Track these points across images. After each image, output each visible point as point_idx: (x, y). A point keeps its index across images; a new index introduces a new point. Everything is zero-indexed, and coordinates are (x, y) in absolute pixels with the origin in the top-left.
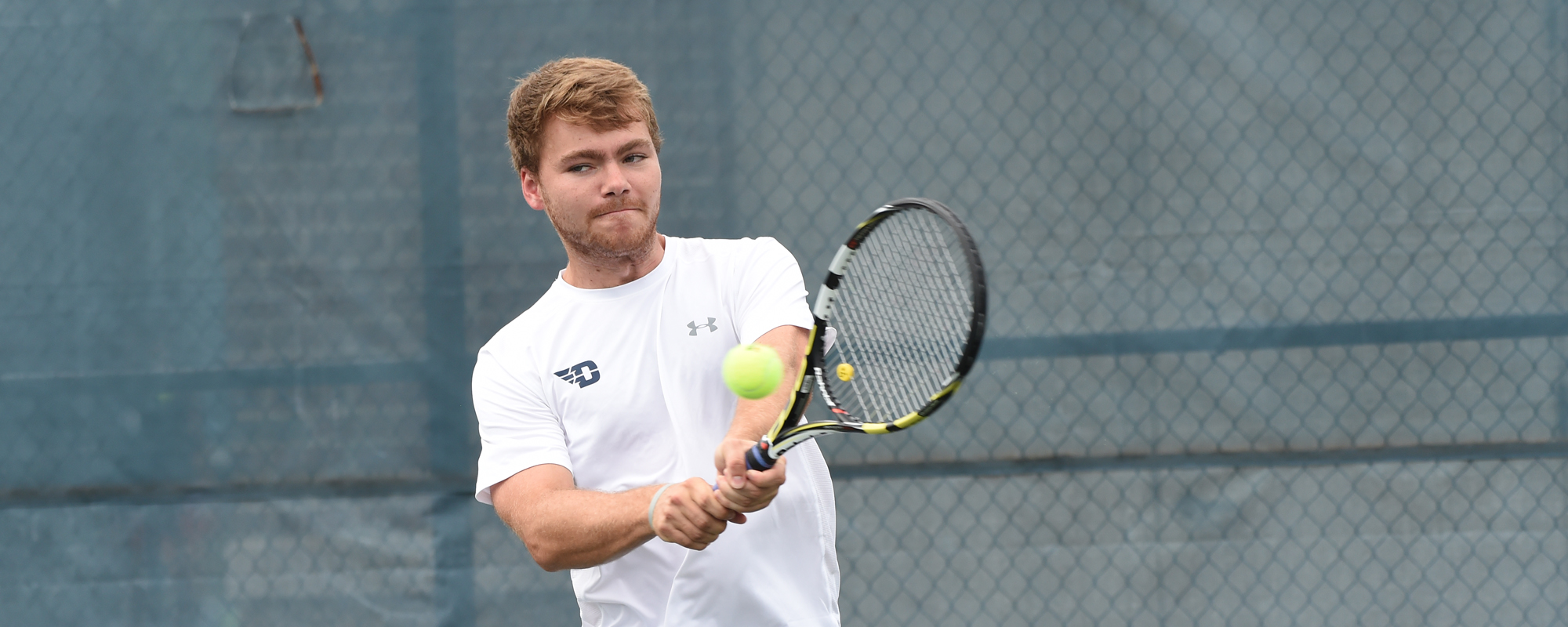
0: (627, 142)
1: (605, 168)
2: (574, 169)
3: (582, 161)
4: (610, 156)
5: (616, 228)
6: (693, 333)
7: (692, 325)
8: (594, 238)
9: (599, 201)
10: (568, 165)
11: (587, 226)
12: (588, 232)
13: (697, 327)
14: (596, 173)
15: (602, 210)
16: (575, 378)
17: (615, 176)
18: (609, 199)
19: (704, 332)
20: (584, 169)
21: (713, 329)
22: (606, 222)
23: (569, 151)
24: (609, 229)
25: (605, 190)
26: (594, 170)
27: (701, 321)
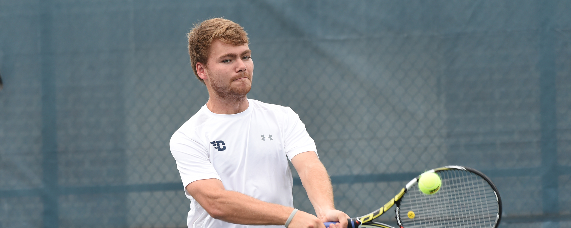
0: (244, 51)
1: (236, 61)
2: (225, 61)
3: (228, 58)
4: (239, 56)
5: (242, 85)
6: (263, 139)
7: (263, 136)
8: (232, 89)
9: (234, 74)
10: (222, 60)
11: (229, 84)
12: (230, 87)
13: (265, 138)
14: (232, 63)
15: (236, 77)
16: (216, 146)
17: (241, 64)
18: (239, 73)
19: (267, 140)
20: (229, 61)
21: (271, 139)
22: (237, 83)
23: (223, 54)
24: (239, 85)
25: (238, 69)
26: (232, 62)
27: (266, 135)
